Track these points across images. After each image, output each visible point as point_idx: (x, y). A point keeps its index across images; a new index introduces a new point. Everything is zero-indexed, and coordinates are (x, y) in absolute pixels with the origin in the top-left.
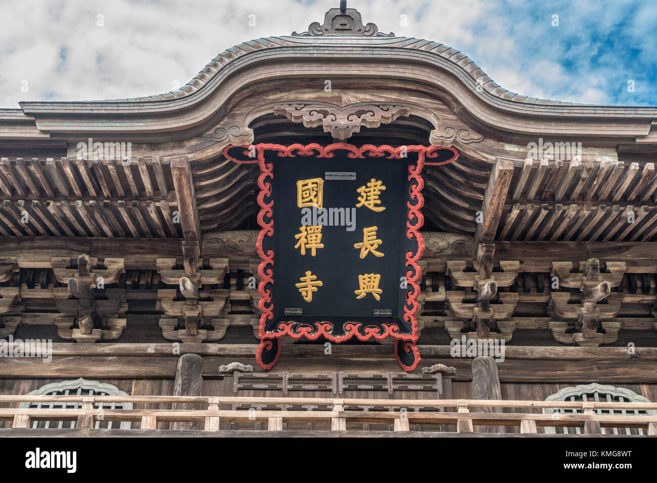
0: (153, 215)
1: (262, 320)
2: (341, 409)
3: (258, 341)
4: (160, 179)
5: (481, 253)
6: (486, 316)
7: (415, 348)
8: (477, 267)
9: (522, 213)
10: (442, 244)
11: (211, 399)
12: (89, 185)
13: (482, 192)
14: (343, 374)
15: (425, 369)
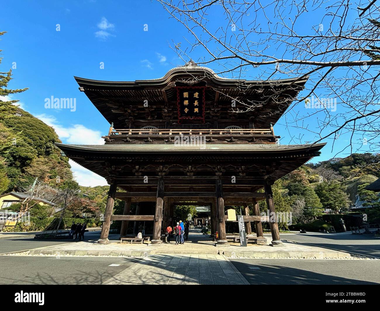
0: (160, 99)
1: (179, 116)
2: (191, 131)
3: (178, 119)
4: (160, 93)
5: (215, 104)
6: (216, 115)
7: (204, 121)
8: (215, 107)
9: (222, 98)
10: (209, 103)
11: (170, 130)
12: (148, 94)
13: (215, 94)
14: (192, 124)
15: (206, 124)
